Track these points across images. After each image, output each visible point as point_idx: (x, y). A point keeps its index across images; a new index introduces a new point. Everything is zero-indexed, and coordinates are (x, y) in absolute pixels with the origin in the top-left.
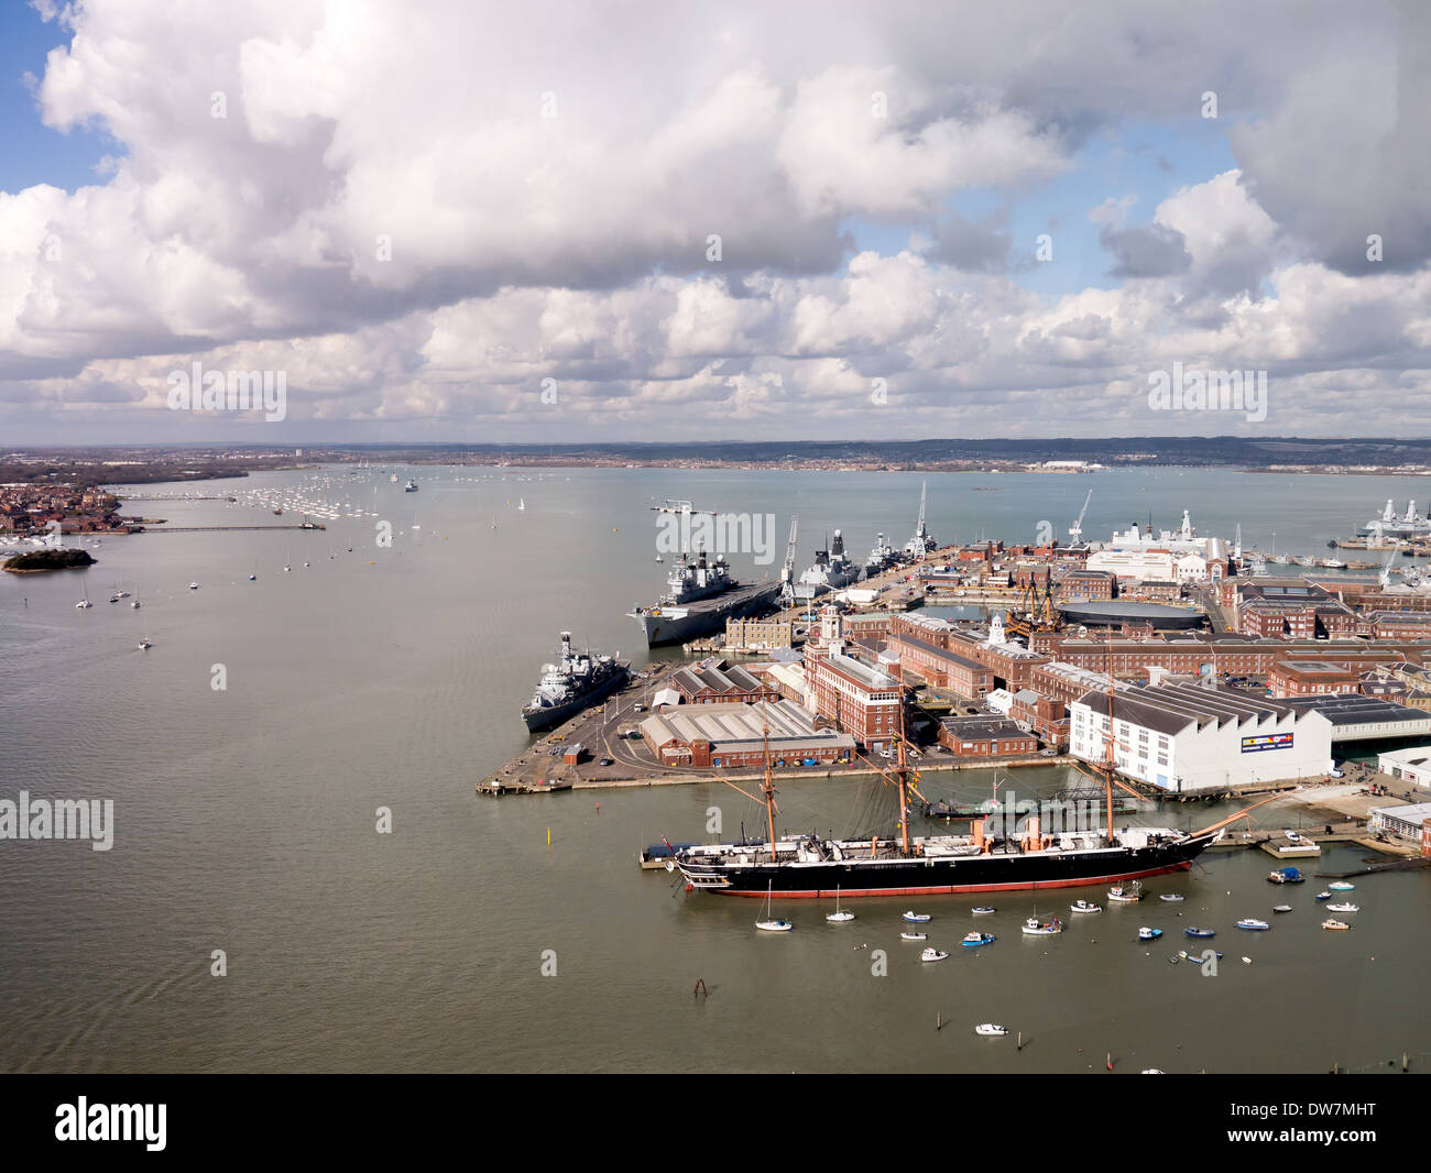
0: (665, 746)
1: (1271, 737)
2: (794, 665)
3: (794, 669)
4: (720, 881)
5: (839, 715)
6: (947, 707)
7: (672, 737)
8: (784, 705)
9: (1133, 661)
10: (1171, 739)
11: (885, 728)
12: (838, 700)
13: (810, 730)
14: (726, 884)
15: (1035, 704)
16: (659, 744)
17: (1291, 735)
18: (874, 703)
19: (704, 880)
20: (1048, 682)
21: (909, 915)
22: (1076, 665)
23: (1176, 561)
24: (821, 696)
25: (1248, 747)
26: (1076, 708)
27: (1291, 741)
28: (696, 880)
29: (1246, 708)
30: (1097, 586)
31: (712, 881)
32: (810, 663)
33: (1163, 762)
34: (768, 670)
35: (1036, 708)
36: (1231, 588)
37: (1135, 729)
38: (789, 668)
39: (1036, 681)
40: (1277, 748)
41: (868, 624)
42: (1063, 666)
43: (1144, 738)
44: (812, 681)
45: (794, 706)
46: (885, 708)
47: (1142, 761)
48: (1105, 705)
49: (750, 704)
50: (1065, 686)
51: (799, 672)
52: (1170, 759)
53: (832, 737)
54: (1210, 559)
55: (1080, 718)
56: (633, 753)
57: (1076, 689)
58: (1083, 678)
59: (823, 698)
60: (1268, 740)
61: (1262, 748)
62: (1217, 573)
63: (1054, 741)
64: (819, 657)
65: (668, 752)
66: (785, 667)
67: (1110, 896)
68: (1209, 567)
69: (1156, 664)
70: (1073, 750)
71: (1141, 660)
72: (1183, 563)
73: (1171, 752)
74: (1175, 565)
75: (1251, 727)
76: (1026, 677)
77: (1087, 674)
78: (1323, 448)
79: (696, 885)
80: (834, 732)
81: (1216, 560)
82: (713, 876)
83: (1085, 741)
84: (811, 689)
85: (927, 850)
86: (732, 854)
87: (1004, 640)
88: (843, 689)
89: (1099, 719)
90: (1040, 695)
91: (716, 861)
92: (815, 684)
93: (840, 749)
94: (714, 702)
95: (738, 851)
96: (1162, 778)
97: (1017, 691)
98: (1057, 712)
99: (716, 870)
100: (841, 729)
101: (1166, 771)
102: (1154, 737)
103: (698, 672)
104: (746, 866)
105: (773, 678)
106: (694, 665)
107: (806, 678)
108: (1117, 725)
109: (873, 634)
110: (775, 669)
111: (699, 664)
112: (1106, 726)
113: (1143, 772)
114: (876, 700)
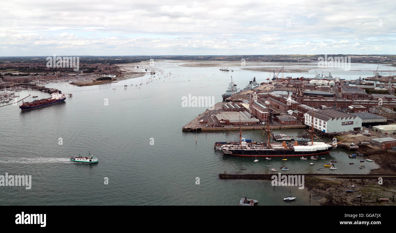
0: (220, 120)
1: (348, 122)
3: (247, 105)
4: (230, 152)
5: (256, 115)
6: (279, 113)
7: (222, 119)
8: (245, 113)
9: (319, 104)
10: (326, 123)
11: (265, 118)
12: (256, 112)
13: (250, 118)
14: (231, 153)
16: (219, 120)
17: (353, 122)
19: (227, 152)
20: (301, 108)
22: (306, 105)
23: (329, 82)
25: (343, 124)
26: (306, 115)
27: (353, 123)
28: (225, 152)
29: (343, 116)
30: (312, 87)
31: (229, 152)
33: (324, 127)
35: (298, 114)
36: (341, 88)
37: (318, 120)
39: (298, 108)
40: (350, 124)
41: (263, 95)
42: (304, 105)
43: (320, 122)
45: (247, 113)
46: (266, 114)
47: (320, 126)
48: (312, 114)
49: (238, 112)
50: (304, 110)
51: (248, 105)
52: (326, 126)
53: (254, 120)
54: (336, 82)
55: (307, 117)
56: (214, 121)
57: (306, 110)
59: (253, 111)
60: (347, 123)
61: (346, 124)
62: (338, 85)
63: (301, 121)
64: (252, 103)
65: (221, 122)
66: (245, 104)
68: (336, 83)
69: (324, 105)
70: (305, 123)
71: (320, 104)
72: (330, 82)
73: (326, 125)
75: (344, 120)
76: (296, 107)
77: (309, 107)
78: (362, 57)
81: (338, 82)
83: (308, 122)
84: (251, 109)
85: (273, 147)
86: (233, 147)
87: (291, 99)
88: (257, 109)
89: (311, 117)
90: (299, 111)
91: (230, 148)
92: (251, 108)
93: (256, 122)
94: (230, 111)
95: (234, 146)
96: (324, 130)
97: (294, 110)
98: (302, 115)
99: (229, 150)
100: (257, 118)
101: (325, 129)
102: (323, 121)
103: (227, 105)
104: (236, 149)
105: (243, 106)
106: (227, 103)
107: (250, 107)
108: (314, 118)
109: (264, 97)
110: (243, 105)
111: (228, 103)
112: (312, 119)
113: (320, 129)
114: (264, 112)
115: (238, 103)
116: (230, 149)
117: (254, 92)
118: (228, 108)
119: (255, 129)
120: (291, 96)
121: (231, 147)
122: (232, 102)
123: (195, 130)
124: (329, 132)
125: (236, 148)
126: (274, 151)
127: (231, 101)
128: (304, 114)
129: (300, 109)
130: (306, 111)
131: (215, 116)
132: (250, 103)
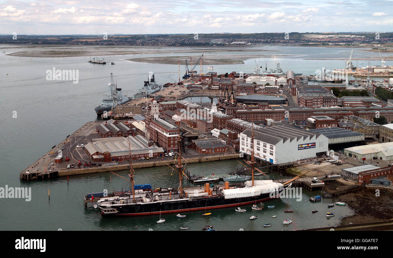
0: (94, 154)
1: (308, 144)
3: (142, 123)
4: (114, 211)
5: (158, 141)
6: (197, 135)
7: (96, 151)
8: (138, 137)
9: (262, 117)
10: (274, 147)
11: (174, 144)
12: (158, 135)
13: (147, 146)
14: (117, 212)
15: (227, 134)
16: (91, 154)
17: (315, 143)
18: (170, 136)
19: (108, 211)
20: (232, 126)
22: (242, 119)
23: (277, 79)
25: (301, 148)
26: (241, 136)
27: (315, 145)
28: (105, 211)
29: (299, 134)
30: (249, 89)
31: (111, 211)
32: (147, 121)
33: (272, 154)
34: (132, 124)
35: (228, 135)
36: (295, 89)
37: (262, 143)
38: (140, 123)
39: (228, 125)
40: (310, 148)
41: (168, 105)
42: (237, 120)
43: (265, 146)
44: (148, 128)
45: (141, 137)
46: (174, 137)
47: (265, 154)
48: (252, 135)
49: (126, 137)
50: (238, 127)
51: (143, 124)
52: (274, 153)
53: (155, 149)
54: (288, 78)
55: (243, 139)
56: (82, 157)
57: (242, 128)
58: (244, 124)
59: (152, 134)
60: (306, 145)
61: (305, 148)
62: (291, 83)
63: (234, 147)
64: (151, 119)
65: (94, 157)
66: (138, 122)
68: (288, 81)
69: (269, 118)
70: (241, 150)
71: (264, 117)
72: (279, 80)
73: (274, 150)
74: (277, 81)
75: (301, 141)
76: (224, 124)
77: (245, 122)
78: (327, 36)
79: (105, 213)
80: (157, 147)
81: (290, 79)
82: (111, 209)
83: (245, 147)
84: (148, 131)
85: (189, 195)
86: (118, 200)
87: (216, 111)
88: (159, 131)
89: (249, 139)
90: (229, 131)
91: (113, 203)
93: (158, 153)
94: (112, 137)
95: (121, 198)
96: (271, 160)
97: (221, 129)
98: (235, 137)
99: (112, 207)
100: (159, 146)
101: (273, 157)
102: (268, 145)
103: (106, 125)
104: (124, 204)
105: (134, 127)
106: (104, 123)
107: (146, 127)
108: (255, 141)
109: (171, 109)
110: (135, 123)
111: (106, 122)
112: (252, 142)
113: (265, 158)
114: (171, 134)
115: (125, 121)
116: (114, 205)
117: (153, 100)
118: (108, 130)
119: (157, 165)
120: (217, 105)
121: (115, 202)
122: (115, 119)
123: (46, 175)
124: (279, 163)
125: (125, 201)
126: (190, 201)
127: (113, 118)
128: (238, 134)
130: (240, 129)
131: (84, 148)
132: (146, 120)
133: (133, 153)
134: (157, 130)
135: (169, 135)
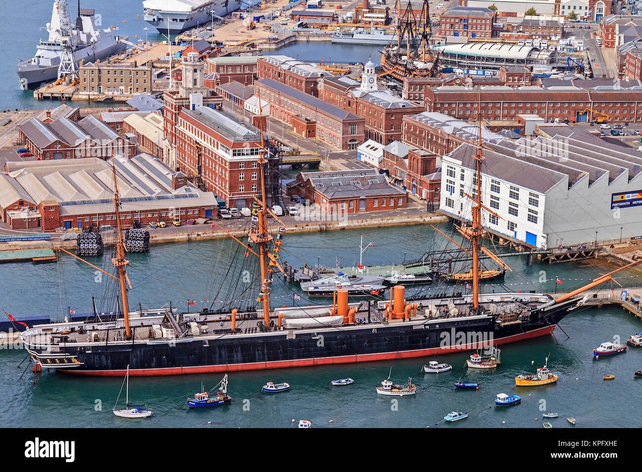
0: (11, 208)
2: (153, 114)
3: (153, 119)
4: (70, 361)
5: (200, 172)
6: (315, 159)
7: (18, 198)
8: (142, 161)
9: (508, 108)
10: (541, 199)
11: (248, 185)
12: (200, 155)
13: (169, 189)
14: (77, 363)
15: (406, 157)
16: (4, 205)
18: (237, 158)
19: (52, 361)
20: (421, 132)
21: (269, 386)
22: (449, 114)
24: (180, 150)
25: (618, 202)
26: (445, 163)
28: (44, 361)
29: (617, 163)
30: (476, 24)
31: (61, 361)
32: (169, 114)
33: (532, 219)
34: (126, 120)
35: (407, 161)
36: (613, 27)
37: (506, 186)
38: (147, 118)
39: (408, 133)
41: (234, 67)
42: (436, 116)
43: (514, 195)
44: (171, 133)
45: (152, 161)
46: (248, 163)
47: (512, 218)
48: (477, 161)
49: (106, 158)
50: (437, 137)
51: (158, 122)
52: (540, 217)
53: (192, 196)
55: (451, 173)
57: (449, 141)
58: (455, 129)
59: (184, 152)
60: (636, 195)
61: (631, 203)
62: (600, 10)
63: (424, 196)
64: (180, 108)
66: (143, 116)
67: (470, 364)
68: (592, 3)
69: (532, 113)
70: (443, 206)
71: (517, 108)
73: (541, 208)
74: (559, 2)
75: (622, 183)
76: (398, 127)
77: (460, 124)
79: (44, 366)
80: (195, 191)
82: (62, 356)
83: (456, 196)
84: (171, 142)
85: (288, 321)
86: (82, 332)
87: (375, 88)
88: (204, 143)
89: (469, 173)
90: (412, 147)
91: (65, 340)
92: (174, 136)
93: (201, 209)
94: (65, 157)
95: (89, 327)
96: (531, 236)
97: (389, 141)
98: (428, 165)
99: (64, 350)
100: (203, 187)
101: (537, 229)
102: (524, 193)
103: (47, 124)
104: (97, 344)
105: (131, 129)
106: (43, 113)
107: (165, 130)
108: (487, 180)
109: (240, 79)
110: (133, 119)
111: (48, 113)
112: (477, 182)
113: (512, 229)
114: (239, 155)
116: (68, 345)
117: (188, 49)
118: (53, 138)
120: (379, 70)
121: (71, 336)
124: (554, 244)
125: (102, 335)
126: (291, 340)
128: (438, 159)
129: (418, 135)
130: (447, 146)
132: (167, 110)
133: (125, 207)
134: (199, 139)
135: (234, 155)
